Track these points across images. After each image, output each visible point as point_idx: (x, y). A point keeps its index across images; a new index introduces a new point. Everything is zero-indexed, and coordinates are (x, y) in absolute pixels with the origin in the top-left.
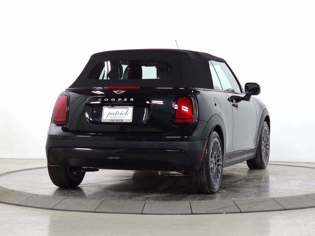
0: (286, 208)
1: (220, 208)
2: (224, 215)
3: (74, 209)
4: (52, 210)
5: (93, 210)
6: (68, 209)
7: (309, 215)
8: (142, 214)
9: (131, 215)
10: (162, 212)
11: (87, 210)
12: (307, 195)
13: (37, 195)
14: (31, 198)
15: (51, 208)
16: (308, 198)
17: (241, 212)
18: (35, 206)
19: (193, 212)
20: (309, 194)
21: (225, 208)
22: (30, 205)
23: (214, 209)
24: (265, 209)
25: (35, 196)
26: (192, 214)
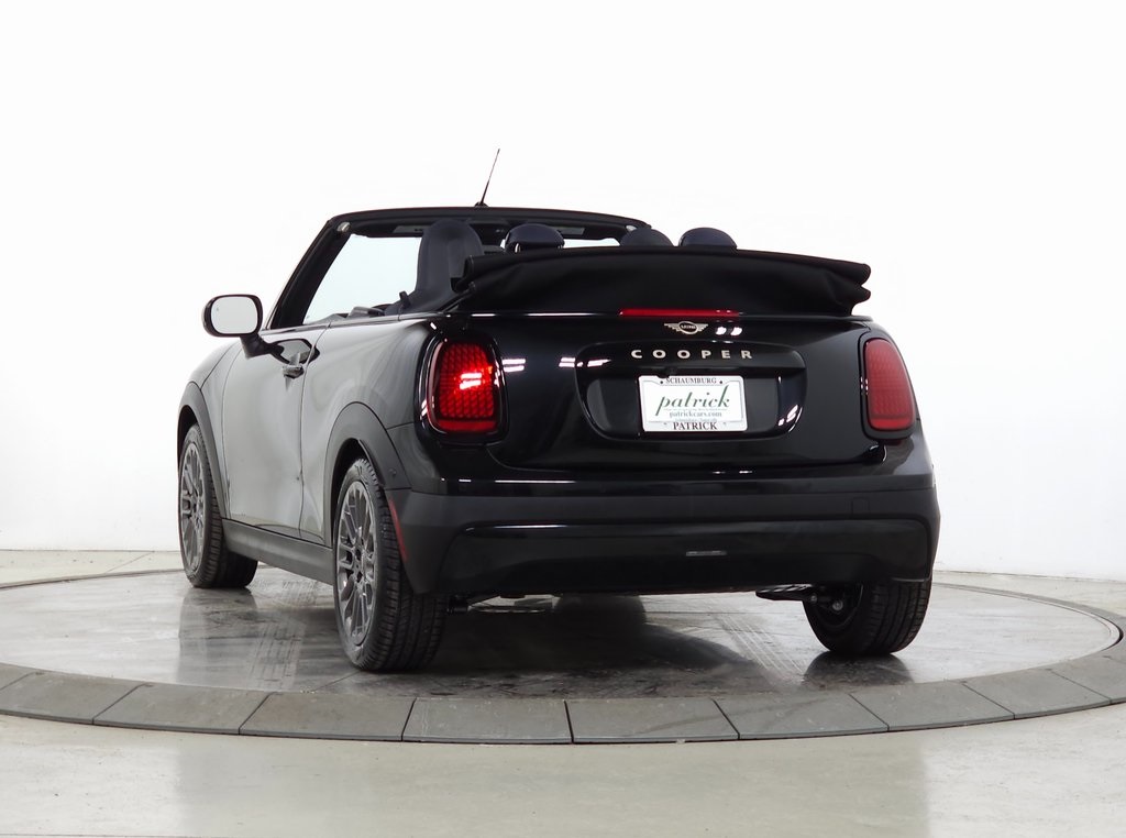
0: (892, 724)
1: (669, 726)
2: (680, 748)
3: (168, 724)
4: (93, 724)
5: (234, 726)
6: (147, 723)
7: (970, 748)
8: (402, 741)
9: (366, 743)
10: (470, 736)
11: (215, 725)
12: (963, 682)
13: (40, 673)
14: (19, 686)
15: (91, 718)
16: (965, 690)
17: (739, 739)
18: (33, 711)
19: (577, 737)
20: (971, 679)
21: (686, 722)
22: (15, 708)
23: (649, 726)
24: (822, 729)
25: (34, 677)
26: (573, 742)
